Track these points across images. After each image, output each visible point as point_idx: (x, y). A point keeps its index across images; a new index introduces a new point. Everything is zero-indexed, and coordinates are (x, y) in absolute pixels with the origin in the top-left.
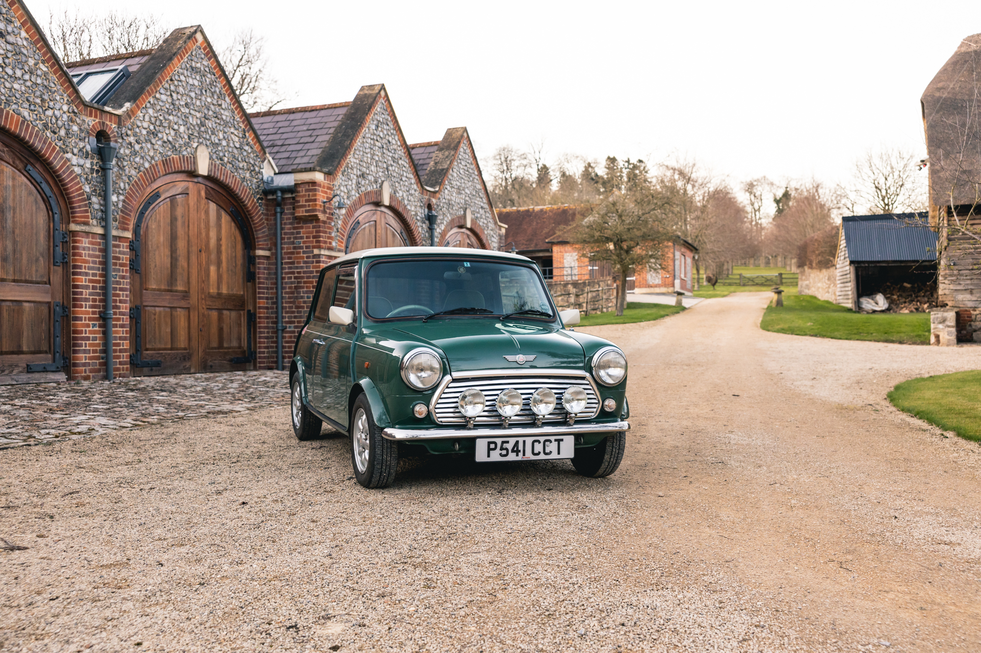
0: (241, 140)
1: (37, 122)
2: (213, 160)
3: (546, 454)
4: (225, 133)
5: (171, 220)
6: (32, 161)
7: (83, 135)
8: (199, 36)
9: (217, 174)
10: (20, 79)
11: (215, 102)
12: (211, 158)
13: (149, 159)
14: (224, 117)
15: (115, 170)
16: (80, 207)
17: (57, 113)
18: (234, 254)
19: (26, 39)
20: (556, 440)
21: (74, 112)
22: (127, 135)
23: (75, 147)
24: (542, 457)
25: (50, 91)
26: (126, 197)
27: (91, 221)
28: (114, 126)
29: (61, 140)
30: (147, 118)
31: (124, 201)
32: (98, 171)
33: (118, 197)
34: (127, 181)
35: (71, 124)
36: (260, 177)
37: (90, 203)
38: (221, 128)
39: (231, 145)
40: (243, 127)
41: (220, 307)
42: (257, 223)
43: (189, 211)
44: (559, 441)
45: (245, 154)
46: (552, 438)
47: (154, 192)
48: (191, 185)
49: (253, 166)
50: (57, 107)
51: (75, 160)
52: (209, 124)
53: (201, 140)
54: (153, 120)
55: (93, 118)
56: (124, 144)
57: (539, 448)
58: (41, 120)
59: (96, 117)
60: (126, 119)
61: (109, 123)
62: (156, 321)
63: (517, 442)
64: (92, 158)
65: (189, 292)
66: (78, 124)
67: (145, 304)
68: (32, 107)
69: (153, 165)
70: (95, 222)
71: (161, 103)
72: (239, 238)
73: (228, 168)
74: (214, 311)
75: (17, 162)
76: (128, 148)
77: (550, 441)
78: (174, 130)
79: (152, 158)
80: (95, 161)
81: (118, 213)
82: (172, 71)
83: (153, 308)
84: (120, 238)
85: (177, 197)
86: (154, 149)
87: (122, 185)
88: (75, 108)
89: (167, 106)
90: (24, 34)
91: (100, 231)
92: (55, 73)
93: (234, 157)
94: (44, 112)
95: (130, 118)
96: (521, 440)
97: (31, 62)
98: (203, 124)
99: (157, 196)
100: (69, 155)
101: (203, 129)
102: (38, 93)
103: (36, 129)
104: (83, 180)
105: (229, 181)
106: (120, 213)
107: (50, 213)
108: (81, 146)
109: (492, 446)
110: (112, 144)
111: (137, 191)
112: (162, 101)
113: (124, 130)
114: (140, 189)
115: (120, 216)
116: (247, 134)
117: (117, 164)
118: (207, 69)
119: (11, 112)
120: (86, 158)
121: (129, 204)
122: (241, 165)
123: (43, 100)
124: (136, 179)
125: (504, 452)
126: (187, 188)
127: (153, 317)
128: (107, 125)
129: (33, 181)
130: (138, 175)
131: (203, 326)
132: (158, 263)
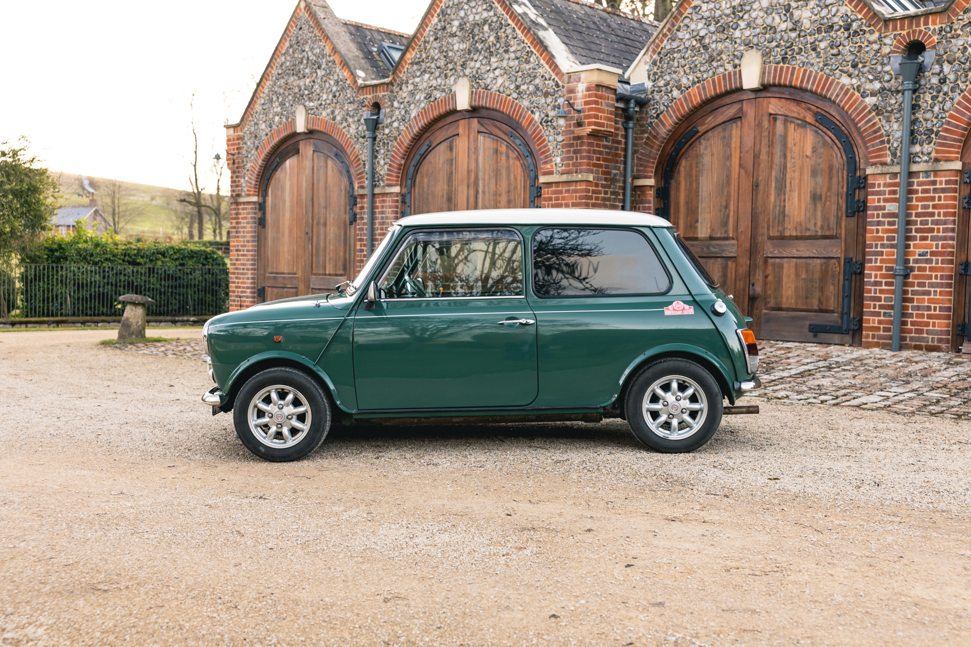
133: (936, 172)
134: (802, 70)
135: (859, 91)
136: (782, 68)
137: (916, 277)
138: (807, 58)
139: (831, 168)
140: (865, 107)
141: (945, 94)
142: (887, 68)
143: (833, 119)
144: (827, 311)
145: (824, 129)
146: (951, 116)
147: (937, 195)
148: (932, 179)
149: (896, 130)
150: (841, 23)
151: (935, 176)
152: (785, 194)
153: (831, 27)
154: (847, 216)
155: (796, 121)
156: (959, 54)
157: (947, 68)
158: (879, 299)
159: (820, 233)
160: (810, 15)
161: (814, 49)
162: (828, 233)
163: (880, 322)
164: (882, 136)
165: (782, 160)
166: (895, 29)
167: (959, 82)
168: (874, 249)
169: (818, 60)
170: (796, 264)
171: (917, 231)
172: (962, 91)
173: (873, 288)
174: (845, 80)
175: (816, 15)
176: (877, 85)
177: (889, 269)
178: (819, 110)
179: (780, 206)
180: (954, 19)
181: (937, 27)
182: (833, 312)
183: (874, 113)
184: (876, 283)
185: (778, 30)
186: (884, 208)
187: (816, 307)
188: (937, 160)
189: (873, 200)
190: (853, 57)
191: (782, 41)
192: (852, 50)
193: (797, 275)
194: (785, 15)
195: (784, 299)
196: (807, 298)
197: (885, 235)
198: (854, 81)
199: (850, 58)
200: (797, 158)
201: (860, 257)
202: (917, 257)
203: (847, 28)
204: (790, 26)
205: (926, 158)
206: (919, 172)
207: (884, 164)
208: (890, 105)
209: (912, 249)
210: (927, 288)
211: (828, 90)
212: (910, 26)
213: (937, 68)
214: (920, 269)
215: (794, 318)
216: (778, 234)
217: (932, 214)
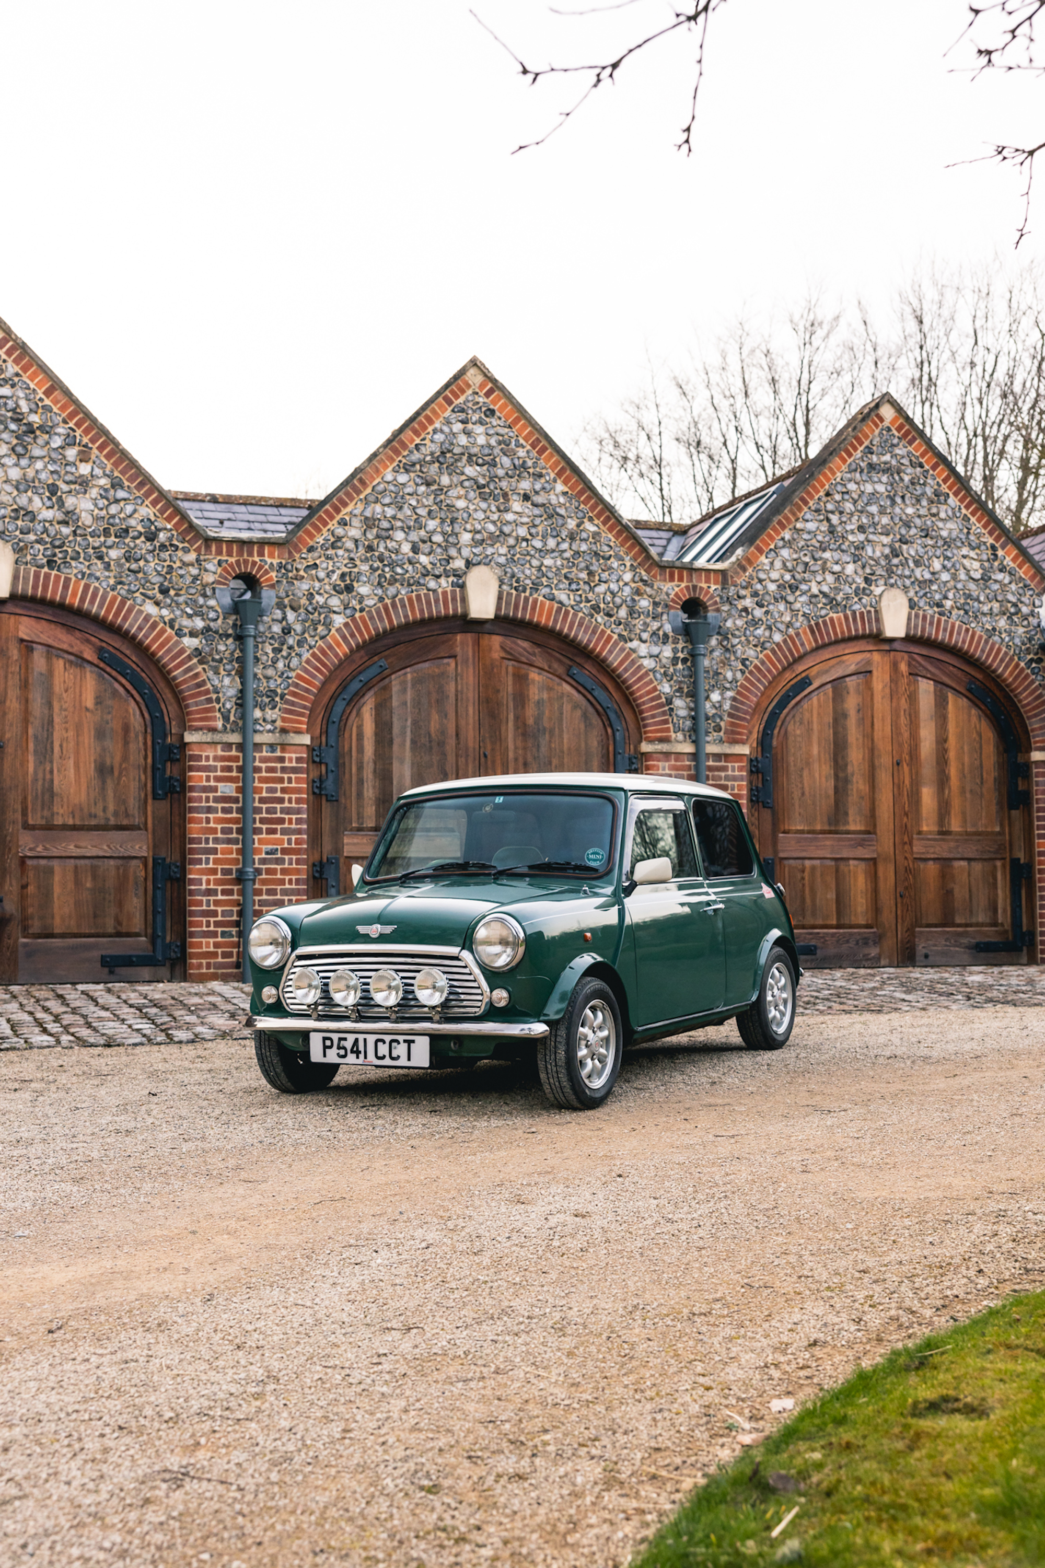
0: (986, 564)
1: (582, 605)
2: (920, 608)
3: (392, 1058)
4: (947, 558)
5: (836, 720)
6: (578, 660)
7: (660, 610)
8: (887, 412)
9: (931, 632)
10: (553, 551)
11: (923, 512)
12: (912, 605)
13: (783, 627)
14: (944, 533)
15: (716, 654)
16: (653, 716)
17: (614, 587)
18: (977, 763)
19: (565, 494)
20: (405, 1041)
21: (642, 580)
22: (739, 597)
23: (645, 631)
24: (387, 1062)
25: (603, 558)
26: (739, 693)
27: (673, 735)
28: (713, 587)
29: (620, 624)
30: (778, 564)
31: (734, 699)
32: (684, 661)
33: (722, 694)
34: (741, 667)
35: (637, 598)
36: (1034, 622)
37: (672, 709)
38: (938, 553)
39: (962, 576)
40: (990, 541)
41: (946, 855)
42: (1028, 704)
43: (872, 699)
44: (409, 1042)
45: (996, 587)
46: (401, 1038)
47: (799, 678)
48: (876, 657)
49: (1015, 605)
50: (614, 577)
51: (643, 649)
52: (909, 551)
53: (892, 581)
54: (789, 565)
55: (676, 583)
56: (733, 612)
57: (383, 1049)
58: (588, 601)
59: (681, 579)
60: (737, 573)
61: (704, 585)
62: (806, 882)
63: (357, 1040)
64: (676, 641)
65: (875, 833)
66: (650, 596)
67: (782, 855)
68: (574, 587)
69: (791, 637)
70: (680, 736)
71: (806, 536)
72: (989, 734)
73: (954, 616)
74: (931, 863)
75: (556, 665)
76: (740, 616)
77: (398, 1042)
78: (833, 573)
79: (789, 625)
80: (680, 646)
81: (721, 719)
82: (828, 479)
83: (799, 861)
84: (727, 757)
85: (847, 679)
86: (792, 610)
87: (729, 675)
88: (643, 573)
89: (820, 538)
90: (560, 487)
91: (689, 748)
92: (610, 530)
93: (969, 596)
94: (592, 589)
95: (745, 570)
96: (361, 1037)
97: (572, 524)
98: (895, 553)
99: (805, 682)
100: (635, 644)
101: (895, 561)
102: (583, 565)
103: (580, 614)
104: (658, 676)
105: (957, 639)
106: (726, 718)
107: (609, 730)
108: (655, 628)
109: (328, 1043)
110: (711, 614)
111: (759, 680)
112: (809, 533)
113: (732, 591)
114: (765, 676)
115: (727, 722)
116: (1000, 553)
117: (720, 643)
118: (905, 461)
119: (541, 598)
120: (664, 643)
121: (742, 703)
122: (985, 609)
123: (591, 574)
124: (756, 662)
125: (342, 1052)
126: (869, 662)
127: (799, 876)
128: (701, 588)
129: (580, 688)
130: (761, 656)
131: (906, 888)
132: (807, 790)
133: (284, 746)
134: (83, 583)
135: (172, 627)
136: (47, 576)
137: (264, 882)
138: (89, 567)
139: (126, 728)
140: (182, 651)
141: (290, 648)
142: (212, 603)
143: (126, 660)
144: (128, 935)
145: (114, 673)
146: (299, 677)
147: (286, 776)
148: (279, 754)
149: (228, 686)
150: (140, 528)
151: (283, 751)
152: (51, 762)
153: (126, 531)
154: (154, 798)
155: (66, 656)
156: (304, 601)
157: (291, 616)
158: (215, 914)
159: (112, 821)
160: (92, 507)
161: (100, 558)
162: (125, 822)
163: (216, 945)
164: (207, 692)
165: (46, 712)
166: (219, 553)
167: (306, 635)
168: (203, 845)
169: (107, 574)
170: (76, 867)
171: (262, 821)
172: (311, 647)
173: (204, 899)
174: (150, 608)
175: (101, 509)
176: (199, 624)
177: (226, 872)
178: (104, 645)
179: (44, 779)
180: (297, 556)
181: (275, 562)
182: (137, 935)
183: (195, 660)
184: (209, 892)
185: (40, 517)
186: (215, 789)
187: (110, 930)
188: (284, 731)
189: (198, 778)
190: (161, 579)
191: (45, 536)
192: (159, 569)
193: (78, 882)
194: (49, 499)
195: (57, 920)
196: (95, 916)
197: (219, 827)
198: (165, 612)
199: (156, 579)
200: (71, 709)
201: (176, 857)
202: (264, 856)
203: (151, 537)
204: (60, 516)
205: (269, 727)
206: (261, 744)
207: (213, 730)
208: (218, 652)
209: (256, 845)
210: (279, 897)
211: (125, 619)
212: (240, 553)
213: (278, 614)
214: (268, 871)
215: (74, 948)
216: (44, 822)
217: (281, 800)
